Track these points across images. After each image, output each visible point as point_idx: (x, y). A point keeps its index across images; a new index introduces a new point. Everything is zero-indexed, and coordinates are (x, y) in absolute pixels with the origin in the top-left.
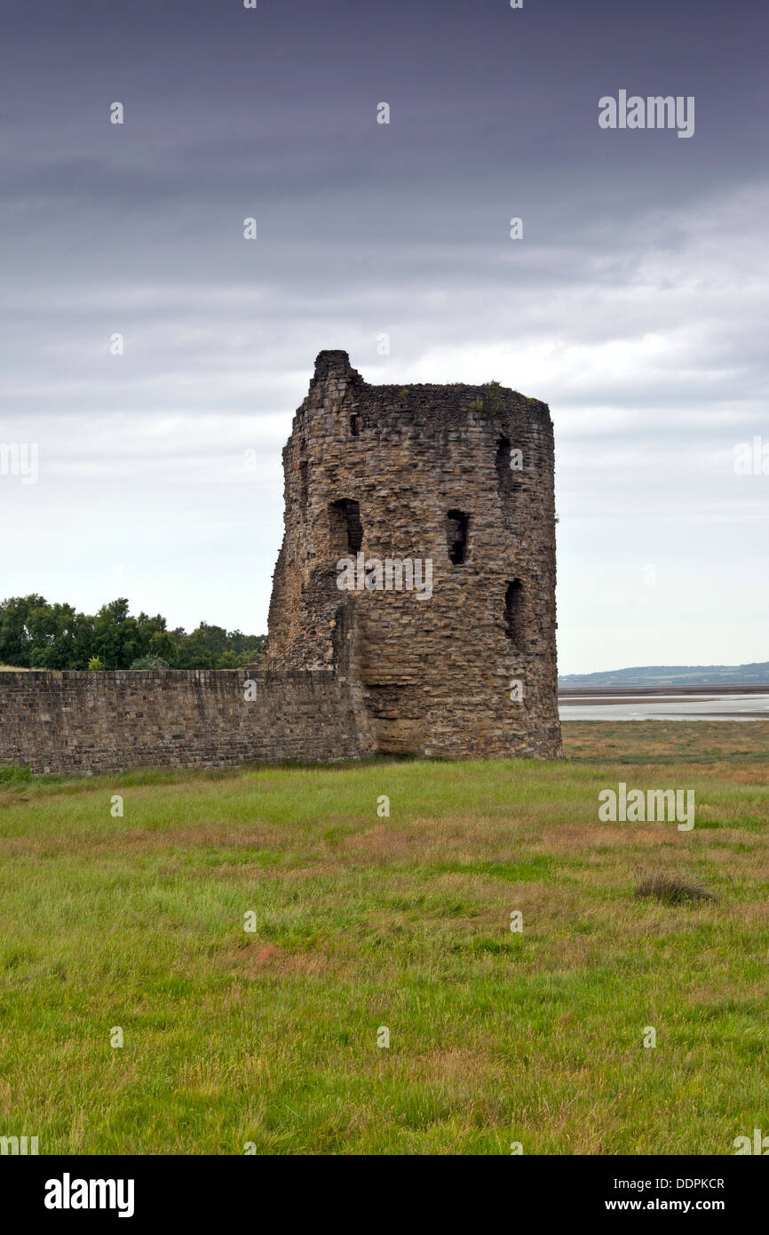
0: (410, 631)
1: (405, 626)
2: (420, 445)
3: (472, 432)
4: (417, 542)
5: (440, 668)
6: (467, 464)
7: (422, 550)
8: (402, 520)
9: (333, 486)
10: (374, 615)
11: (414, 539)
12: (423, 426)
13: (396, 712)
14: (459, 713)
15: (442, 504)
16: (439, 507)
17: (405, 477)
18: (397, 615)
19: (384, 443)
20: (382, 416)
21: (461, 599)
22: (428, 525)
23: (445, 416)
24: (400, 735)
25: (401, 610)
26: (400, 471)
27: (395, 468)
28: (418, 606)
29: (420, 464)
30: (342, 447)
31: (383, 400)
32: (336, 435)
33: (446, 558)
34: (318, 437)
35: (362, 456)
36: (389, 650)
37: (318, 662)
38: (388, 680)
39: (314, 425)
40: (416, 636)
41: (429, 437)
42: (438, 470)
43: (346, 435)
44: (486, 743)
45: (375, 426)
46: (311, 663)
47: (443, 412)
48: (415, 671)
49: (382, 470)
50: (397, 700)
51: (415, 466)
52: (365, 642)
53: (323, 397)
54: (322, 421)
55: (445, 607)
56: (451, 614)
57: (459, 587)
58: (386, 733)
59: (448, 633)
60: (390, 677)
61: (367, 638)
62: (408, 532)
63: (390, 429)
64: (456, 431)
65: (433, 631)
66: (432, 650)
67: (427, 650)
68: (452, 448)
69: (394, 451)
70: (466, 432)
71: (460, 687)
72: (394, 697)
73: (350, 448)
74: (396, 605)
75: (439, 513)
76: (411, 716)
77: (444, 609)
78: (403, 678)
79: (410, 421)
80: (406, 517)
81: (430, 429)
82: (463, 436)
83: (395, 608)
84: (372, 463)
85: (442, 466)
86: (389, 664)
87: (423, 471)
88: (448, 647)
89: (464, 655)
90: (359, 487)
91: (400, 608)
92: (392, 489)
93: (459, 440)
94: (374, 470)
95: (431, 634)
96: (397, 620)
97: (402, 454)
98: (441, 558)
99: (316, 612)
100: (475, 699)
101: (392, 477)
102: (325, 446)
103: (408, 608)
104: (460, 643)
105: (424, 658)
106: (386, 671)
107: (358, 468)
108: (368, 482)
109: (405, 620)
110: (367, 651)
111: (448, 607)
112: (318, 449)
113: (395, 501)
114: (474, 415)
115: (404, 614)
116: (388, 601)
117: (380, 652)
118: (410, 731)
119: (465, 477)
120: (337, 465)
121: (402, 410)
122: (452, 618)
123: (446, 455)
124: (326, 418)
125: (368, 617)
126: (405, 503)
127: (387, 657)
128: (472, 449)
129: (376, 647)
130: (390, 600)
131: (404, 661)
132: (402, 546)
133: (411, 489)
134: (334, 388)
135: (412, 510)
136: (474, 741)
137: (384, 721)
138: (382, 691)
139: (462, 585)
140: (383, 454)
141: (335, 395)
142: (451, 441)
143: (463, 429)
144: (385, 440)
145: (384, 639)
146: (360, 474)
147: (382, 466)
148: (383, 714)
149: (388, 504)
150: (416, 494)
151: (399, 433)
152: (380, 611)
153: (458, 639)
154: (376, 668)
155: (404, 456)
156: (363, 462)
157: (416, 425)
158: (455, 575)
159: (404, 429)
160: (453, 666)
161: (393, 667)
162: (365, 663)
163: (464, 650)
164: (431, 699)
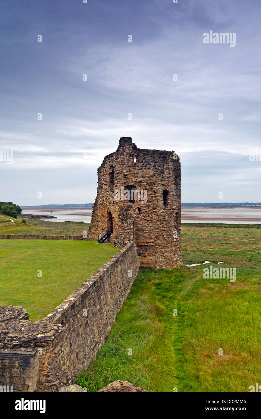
0: (152, 228)
1: (150, 227)
2: (156, 169)
3: (170, 166)
4: (155, 200)
5: (161, 240)
6: (169, 176)
7: (156, 202)
8: (150, 193)
9: (126, 181)
10: (141, 223)
11: (154, 199)
12: (157, 163)
13: (147, 254)
14: (166, 254)
15: (162, 188)
16: (161, 189)
17: (151, 179)
18: (148, 223)
19: (145, 168)
20: (144, 159)
21: (167, 218)
22: (158, 194)
23: (163, 160)
24: (148, 262)
25: (150, 222)
26: (150, 177)
27: (149, 176)
28: (155, 220)
29: (156, 175)
30: (130, 168)
31: (144, 154)
32: (128, 164)
33: (163, 205)
34: (121, 165)
35: (137, 171)
36: (145, 234)
37: (128, 240)
38: (145, 244)
39: (120, 161)
40: (154, 230)
41: (159, 167)
42: (161, 177)
43: (132, 165)
44: (172, 263)
45: (142, 162)
46: (125, 240)
47: (162, 159)
48: (153, 241)
49: (144, 176)
50: (147, 250)
51: (154, 175)
52: (137, 232)
53: (123, 152)
54: (123, 160)
55: (162, 220)
56: (164, 223)
57: (166, 214)
58: (143, 261)
59: (163, 229)
60: (146, 243)
61: (138, 230)
62: (152, 197)
63: (147, 163)
64: (166, 165)
65: (159, 228)
66: (159, 234)
67: (157, 234)
68: (165, 170)
69: (148, 170)
70: (168, 165)
71: (166, 246)
72: (146, 249)
73: (133, 169)
74: (148, 220)
75: (161, 191)
76: (151, 255)
77: (162, 221)
78: (150, 243)
79: (153, 161)
80: (151, 192)
81: (159, 164)
82: (168, 167)
83: (147, 221)
84: (141, 174)
85: (162, 176)
86: (146, 239)
87: (157, 177)
88: (163, 233)
89: (167, 235)
90: (136, 181)
91: (149, 221)
92: (147, 182)
93: (167, 168)
94: (141, 176)
95: (158, 229)
96: (148, 225)
97: (151, 171)
98: (162, 205)
99: (125, 222)
100: (170, 249)
101: (148, 178)
102: (123, 168)
103: (151, 221)
104: (166, 232)
105: (156, 237)
106: (145, 241)
107: (136, 175)
108: (139, 180)
109: (151, 225)
110: (138, 235)
111: (163, 220)
112: (121, 168)
113: (148, 186)
114: (170, 161)
115: (150, 223)
116: (145, 218)
117: (142, 235)
118: (151, 260)
119: (168, 180)
120: (128, 174)
121: (151, 157)
122: (164, 224)
123: (163, 172)
124: (124, 159)
125: (139, 224)
126: (152, 187)
127: (145, 237)
128: (170, 171)
129: (141, 233)
130: (146, 218)
131: (150, 238)
132: (150, 201)
133: (153, 183)
134: (128, 149)
135: (153, 189)
136: (169, 263)
137: (142, 257)
138: (142, 247)
139: (167, 213)
140: (144, 171)
141: (128, 151)
142: (165, 168)
143: (168, 164)
144: (145, 167)
145: (144, 231)
146: (137, 177)
147: (144, 175)
148: (142, 255)
149: (146, 187)
150: (155, 184)
151: (150, 164)
152: (143, 222)
153: (165, 230)
154: (141, 240)
155: (151, 172)
156: (138, 173)
157: (155, 162)
158: (165, 210)
159: (151, 163)
160: (164, 239)
161: (147, 240)
162: (137, 238)
163: (167, 234)
164: (158, 250)
